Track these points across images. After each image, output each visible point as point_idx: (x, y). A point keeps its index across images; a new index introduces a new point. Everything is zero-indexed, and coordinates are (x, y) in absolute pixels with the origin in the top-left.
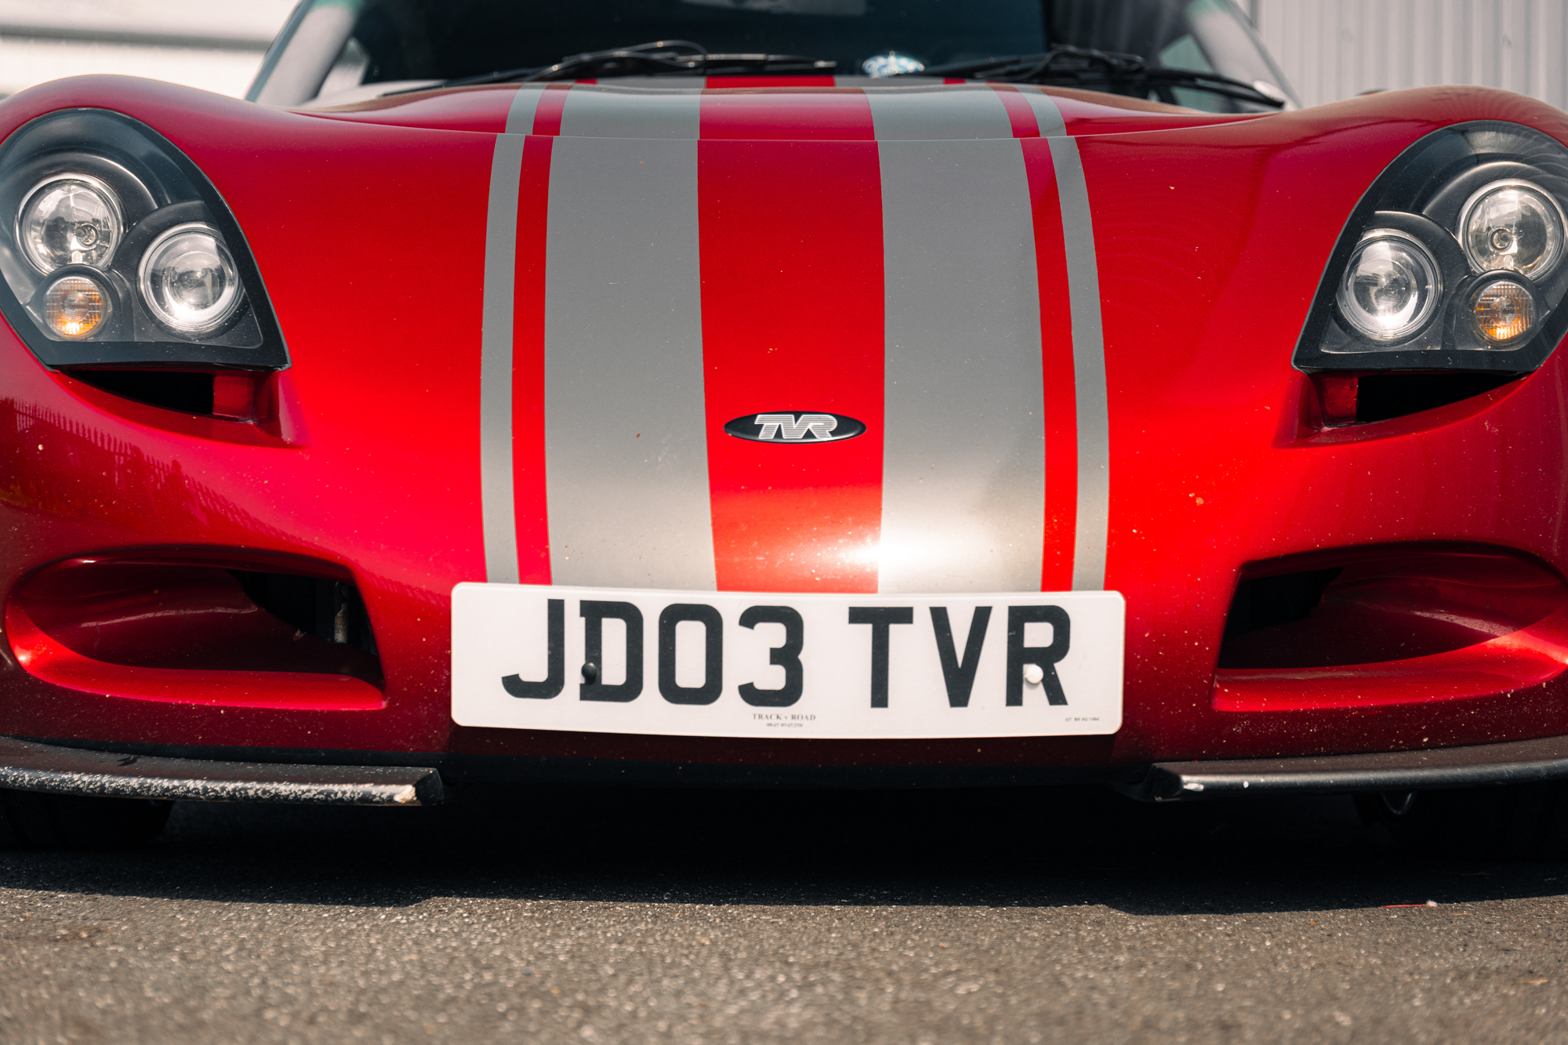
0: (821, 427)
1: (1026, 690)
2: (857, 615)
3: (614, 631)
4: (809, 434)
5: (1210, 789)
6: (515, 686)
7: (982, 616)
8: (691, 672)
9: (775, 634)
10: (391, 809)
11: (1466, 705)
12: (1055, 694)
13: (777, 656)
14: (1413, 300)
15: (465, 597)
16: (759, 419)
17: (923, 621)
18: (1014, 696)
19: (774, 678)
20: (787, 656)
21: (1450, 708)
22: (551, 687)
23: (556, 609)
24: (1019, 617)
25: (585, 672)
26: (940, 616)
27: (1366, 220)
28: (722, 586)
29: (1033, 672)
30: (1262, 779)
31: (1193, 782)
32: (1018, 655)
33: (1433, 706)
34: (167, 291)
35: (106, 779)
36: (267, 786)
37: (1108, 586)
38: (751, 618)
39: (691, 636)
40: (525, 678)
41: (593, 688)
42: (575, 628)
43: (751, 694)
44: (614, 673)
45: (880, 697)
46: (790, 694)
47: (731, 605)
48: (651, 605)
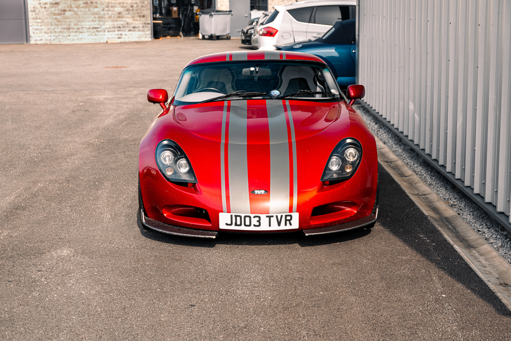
0: (263, 192)
1: (287, 224)
2: (267, 217)
3: (238, 218)
4: (261, 193)
5: (309, 236)
6: (227, 224)
7: (282, 216)
8: (248, 223)
9: (258, 219)
10: (213, 239)
11: (342, 220)
12: (291, 224)
13: (258, 221)
14: (337, 166)
15: (221, 214)
16: (255, 191)
17: (275, 217)
18: (286, 225)
19: (258, 224)
20: (259, 221)
21: (340, 220)
22: (231, 224)
23: (231, 216)
24: (286, 216)
25: (235, 223)
26: (277, 217)
27: (332, 155)
28: (251, 214)
29: (288, 222)
30: (315, 234)
31: (307, 235)
32: (286, 220)
33: (338, 221)
34: (181, 168)
35: (178, 234)
36: (198, 236)
37: (297, 212)
38: (254, 217)
39: (247, 219)
40: (228, 223)
41: (236, 225)
42: (234, 218)
43: (255, 225)
44: (238, 223)
45: (270, 225)
46: (259, 225)
47: (252, 216)
48: (243, 216)
